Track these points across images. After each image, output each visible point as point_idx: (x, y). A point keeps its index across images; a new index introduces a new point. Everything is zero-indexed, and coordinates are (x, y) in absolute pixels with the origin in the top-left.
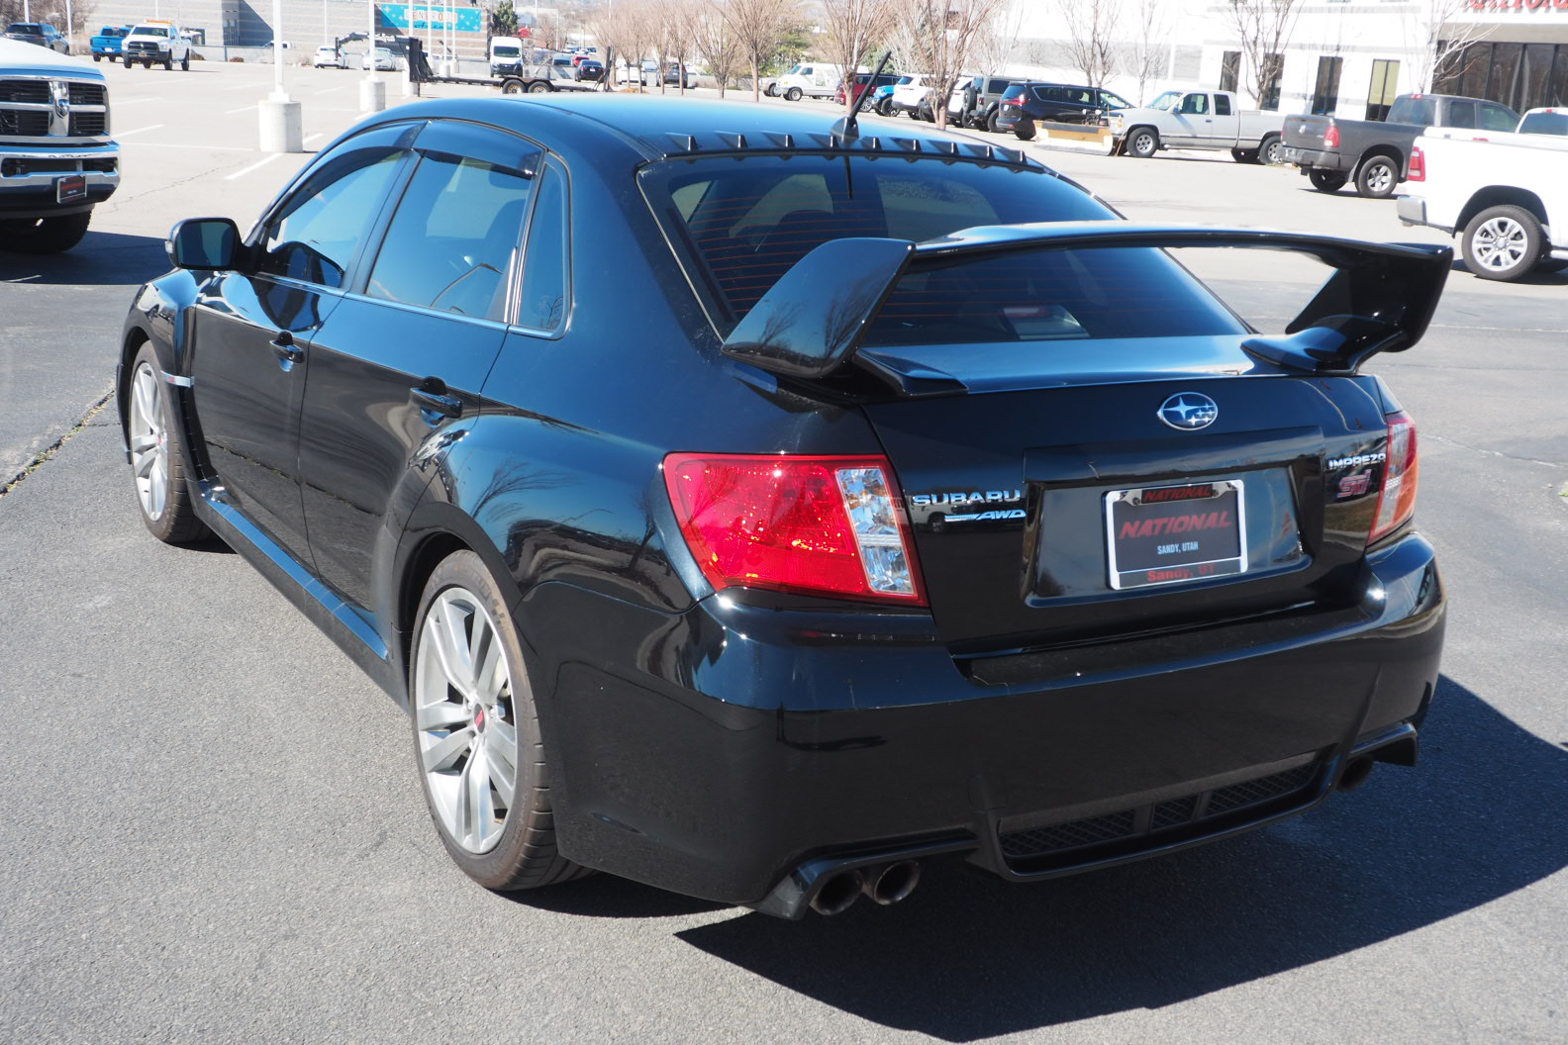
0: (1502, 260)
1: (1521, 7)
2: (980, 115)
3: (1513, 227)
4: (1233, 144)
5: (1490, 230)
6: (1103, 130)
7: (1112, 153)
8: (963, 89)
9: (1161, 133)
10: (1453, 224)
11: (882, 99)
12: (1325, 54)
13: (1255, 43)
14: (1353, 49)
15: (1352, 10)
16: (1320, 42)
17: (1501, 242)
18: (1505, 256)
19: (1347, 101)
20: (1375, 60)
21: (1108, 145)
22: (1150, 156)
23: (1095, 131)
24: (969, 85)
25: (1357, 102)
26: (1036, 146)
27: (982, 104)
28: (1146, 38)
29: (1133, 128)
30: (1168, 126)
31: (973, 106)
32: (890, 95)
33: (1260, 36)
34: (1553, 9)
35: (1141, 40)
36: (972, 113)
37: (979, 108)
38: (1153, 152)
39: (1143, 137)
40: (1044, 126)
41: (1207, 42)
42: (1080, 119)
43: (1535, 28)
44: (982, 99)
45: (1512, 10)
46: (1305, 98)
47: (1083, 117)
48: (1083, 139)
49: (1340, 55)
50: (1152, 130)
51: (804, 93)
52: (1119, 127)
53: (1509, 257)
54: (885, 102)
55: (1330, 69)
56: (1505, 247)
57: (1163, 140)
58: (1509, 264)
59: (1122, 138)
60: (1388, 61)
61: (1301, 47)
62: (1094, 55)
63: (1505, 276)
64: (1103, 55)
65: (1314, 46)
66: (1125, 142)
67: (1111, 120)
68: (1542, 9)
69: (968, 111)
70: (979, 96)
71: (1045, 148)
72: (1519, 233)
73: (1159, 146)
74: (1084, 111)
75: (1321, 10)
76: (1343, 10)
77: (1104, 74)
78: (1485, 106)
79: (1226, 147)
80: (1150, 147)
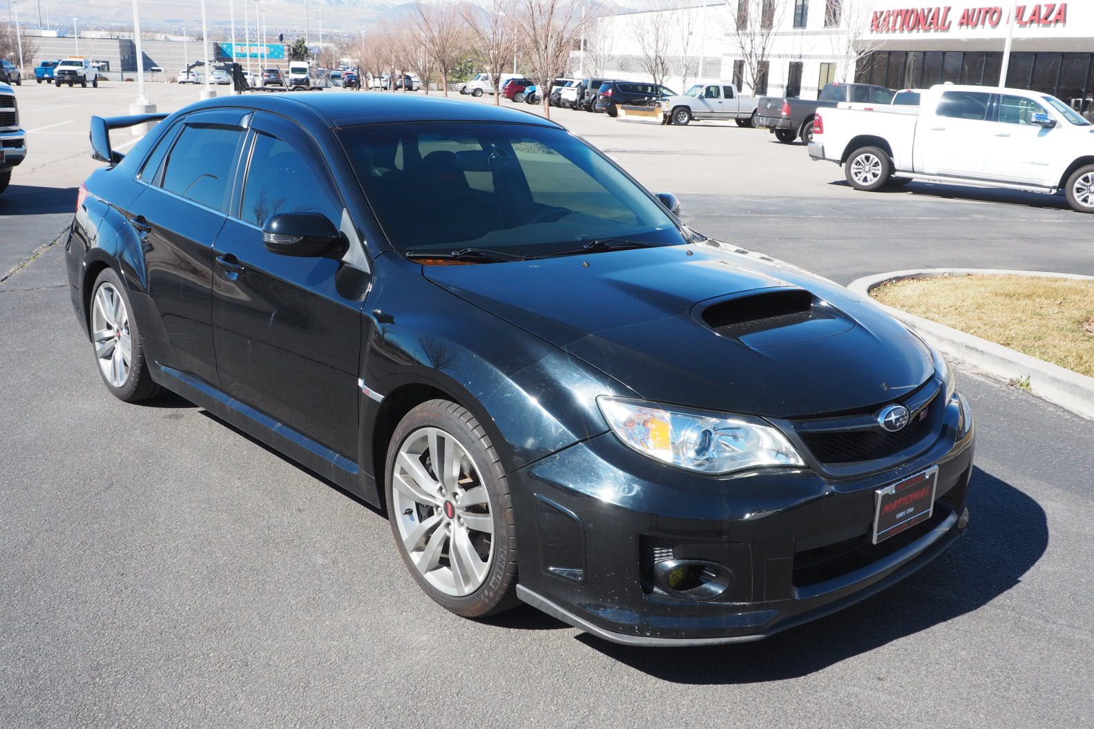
0: (868, 179)
1: (903, 30)
2: (587, 102)
3: (873, 159)
4: (736, 116)
5: (860, 161)
6: (657, 109)
7: (663, 123)
8: (576, 87)
9: (692, 110)
10: (839, 158)
11: (529, 94)
12: (794, 60)
13: (750, 55)
14: (809, 57)
15: (808, 34)
16: (790, 53)
17: (867, 168)
18: (870, 176)
19: (806, 89)
20: (821, 64)
21: (661, 118)
22: (686, 124)
23: (653, 110)
24: (580, 84)
25: (812, 89)
26: (619, 120)
27: (588, 95)
28: (686, 53)
29: (675, 108)
30: (697, 106)
31: (582, 97)
32: (534, 92)
33: (753, 50)
34: (921, 31)
35: (683, 54)
36: (582, 101)
37: (586, 98)
38: (688, 121)
39: (681, 113)
40: (623, 108)
41: (724, 55)
42: (644, 103)
43: (912, 42)
44: (588, 93)
45: (898, 31)
46: (783, 87)
47: (646, 102)
48: (646, 115)
49: (802, 60)
50: (686, 109)
51: (484, 91)
52: (667, 107)
53: (872, 177)
54: (531, 96)
55: (796, 70)
56: (870, 171)
57: (693, 114)
58: (872, 181)
59: (669, 114)
60: (829, 64)
61: (779, 56)
62: (657, 65)
63: (870, 188)
64: (662, 64)
65: (786, 56)
66: (671, 116)
67: (663, 103)
68: (915, 31)
69: (580, 100)
70: (586, 91)
71: (624, 121)
72: (877, 162)
73: (691, 118)
74: (646, 98)
75: (790, 34)
76: (802, 34)
77: (664, 76)
78: (876, 89)
79: (732, 118)
80: (686, 119)
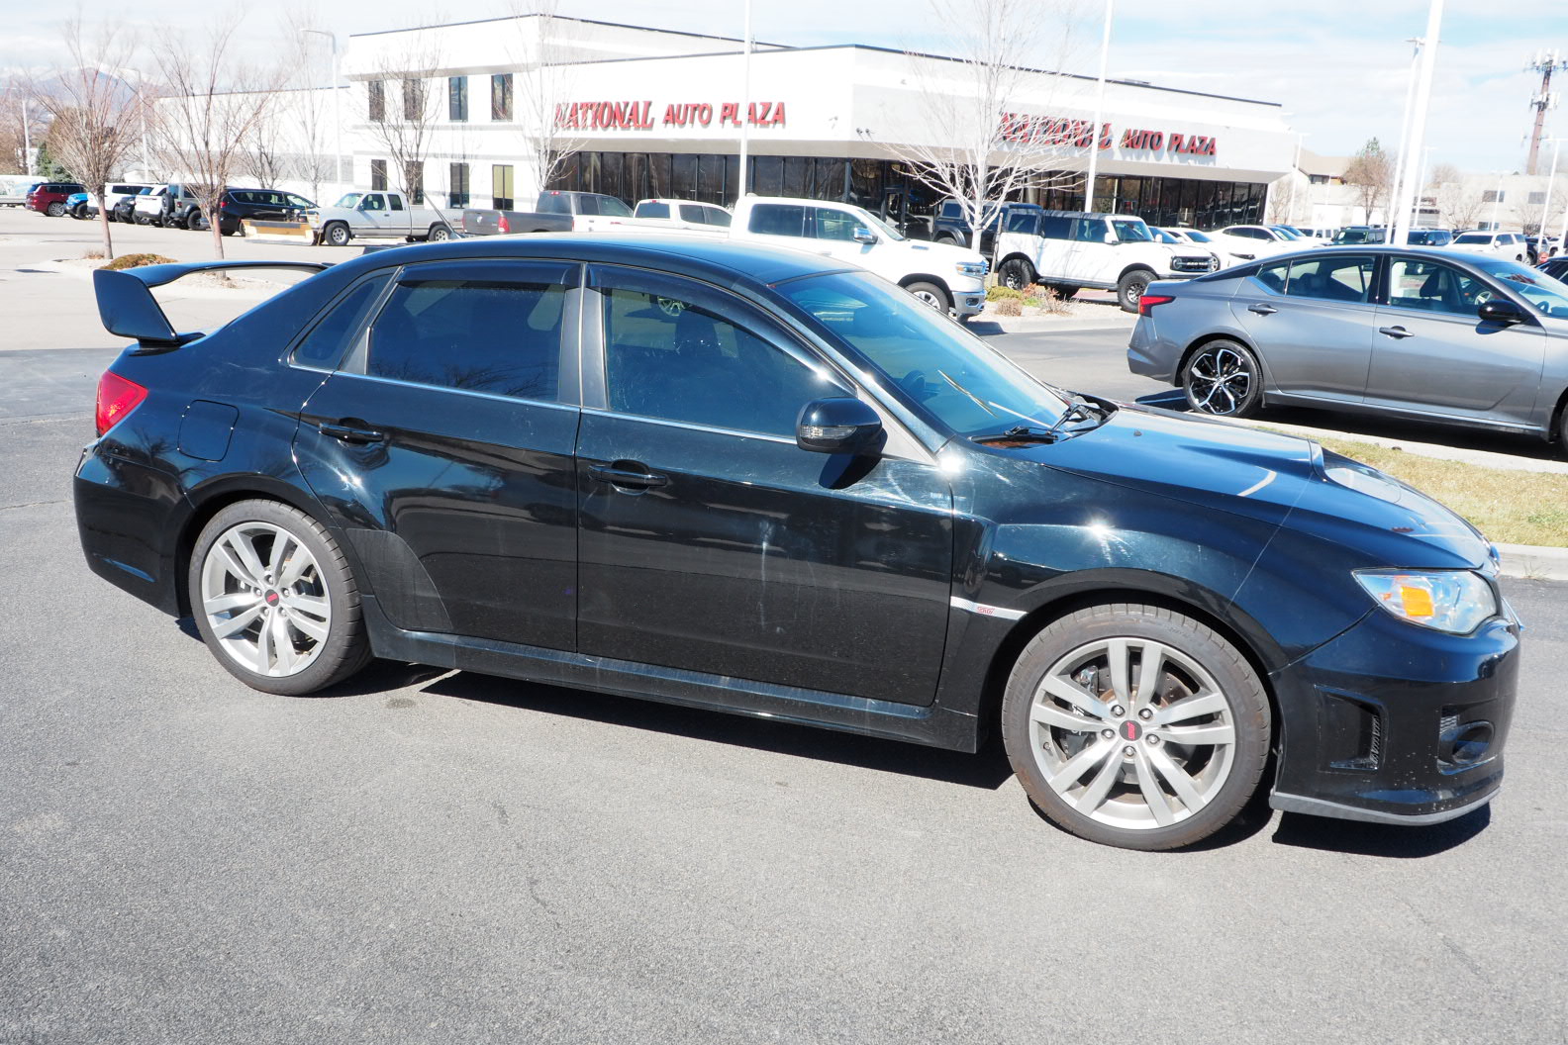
1: (596, 126)
2: (180, 216)
4: (408, 232)
6: (303, 225)
7: (315, 244)
8: (160, 194)
9: (351, 226)
11: (76, 205)
12: (455, 161)
13: (401, 153)
14: (476, 157)
15: (471, 128)
16: (450, 152)
19: (477, 197)
20: (494, 166)
21: (310, 238)
22: (345, 244)
23: (297, 226)
24: (164, 191)
25: (485, 197)
26: (248, 241)
27: (180, 207)
28: (313, 150)
29: (328, 223)
30: (356, 220)
31: (172, 209)
32: (86, 201)
33: (404, 148)
34: (619, 128)
35: (308, 152)
36: (172, 215)
37: (178, 210)
38: (347, 241)
39: (337, 230)
40: (252, 224)
41: (356, 153)
42: (282, 217)
43: (608, 141)
44: (180, 203)
45: (590, 128)
46: (444, 195)
47: (284, 215)
48: (288, 233)
49: (467, 161)
50: (344, 224)
52: (316, 222)
54: (79, 207)
55: (459, 173)
57: (353, 232)
59: (321, 231)
60: (504, 166)
61: (435, 156)
65: (445, 156)
66: (323, 235)
67: (309, 217)
68: (611, 128)
69: (168, 214)
70: (176, 201)
71: (255, 241)
73: (351, 236)
74: (284, 211)
75: (446, 128)
76: (463, 128)
78: (603, 199)
79: (403, 235)
80: (344, 238)
